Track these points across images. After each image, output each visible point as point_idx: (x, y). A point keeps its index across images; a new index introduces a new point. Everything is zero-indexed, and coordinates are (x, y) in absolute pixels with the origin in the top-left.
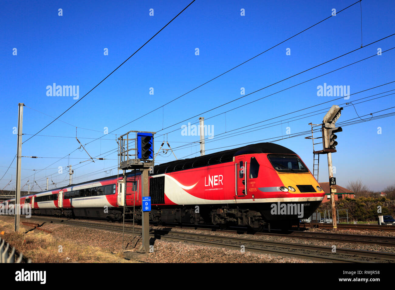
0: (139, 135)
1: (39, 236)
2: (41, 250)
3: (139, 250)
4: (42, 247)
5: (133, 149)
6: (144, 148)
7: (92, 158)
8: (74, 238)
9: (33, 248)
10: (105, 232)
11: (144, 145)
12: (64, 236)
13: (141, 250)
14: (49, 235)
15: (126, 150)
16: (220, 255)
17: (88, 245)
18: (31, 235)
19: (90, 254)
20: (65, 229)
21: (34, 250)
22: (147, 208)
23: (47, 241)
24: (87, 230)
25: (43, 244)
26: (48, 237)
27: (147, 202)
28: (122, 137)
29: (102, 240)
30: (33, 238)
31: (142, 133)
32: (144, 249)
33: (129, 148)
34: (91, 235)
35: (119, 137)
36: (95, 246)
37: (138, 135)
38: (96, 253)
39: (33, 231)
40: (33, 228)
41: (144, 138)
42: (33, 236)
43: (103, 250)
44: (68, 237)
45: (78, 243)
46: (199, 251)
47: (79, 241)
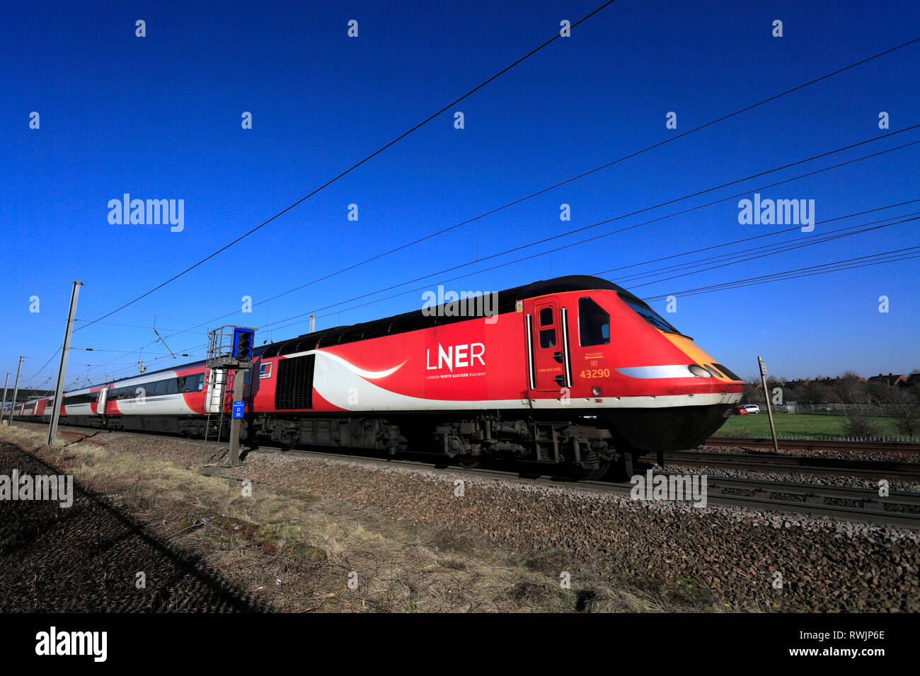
0: (237, 331)
1: (85, 449)
2: (85, 468)
3: (224, 464)
4: (87, 464)
5: (227, 346)
6: (242, 345)
7: (173, 354)
8: (136, 450)
9: (73, 466)
10: (182, 443)
11: (242, 343)
12: (122, 449)
13: (226, 464)
14: (100, 448)
15: (218, 346)
16: (321, 467)
17: (155, 460)
18: (74, 449)
19: (157, 471)
20: (125, 440)
21: (74, 469)
22: (238, 415)
23: (96, 456)
24: (156, 441)
25: (89, 460)
26: (98, 451)
27: (239, 407)
28: (214, 332)
29: (177, 452)
30: (75, 453)
31: (240, 328)
32: (231, 462)
33: (222, 345)
34: (161, 447)
35: (211, 331)
36: (164, 461)
37: (235, 331)
38: (165, 470)
39: (76, 444)
40: (78, 439)
41: (243, 334)
42: (76, 450)
43: (175, 465)
44: (128, 449)
45: (142, 458)
46: (297, 463)
47: (144, 455)
